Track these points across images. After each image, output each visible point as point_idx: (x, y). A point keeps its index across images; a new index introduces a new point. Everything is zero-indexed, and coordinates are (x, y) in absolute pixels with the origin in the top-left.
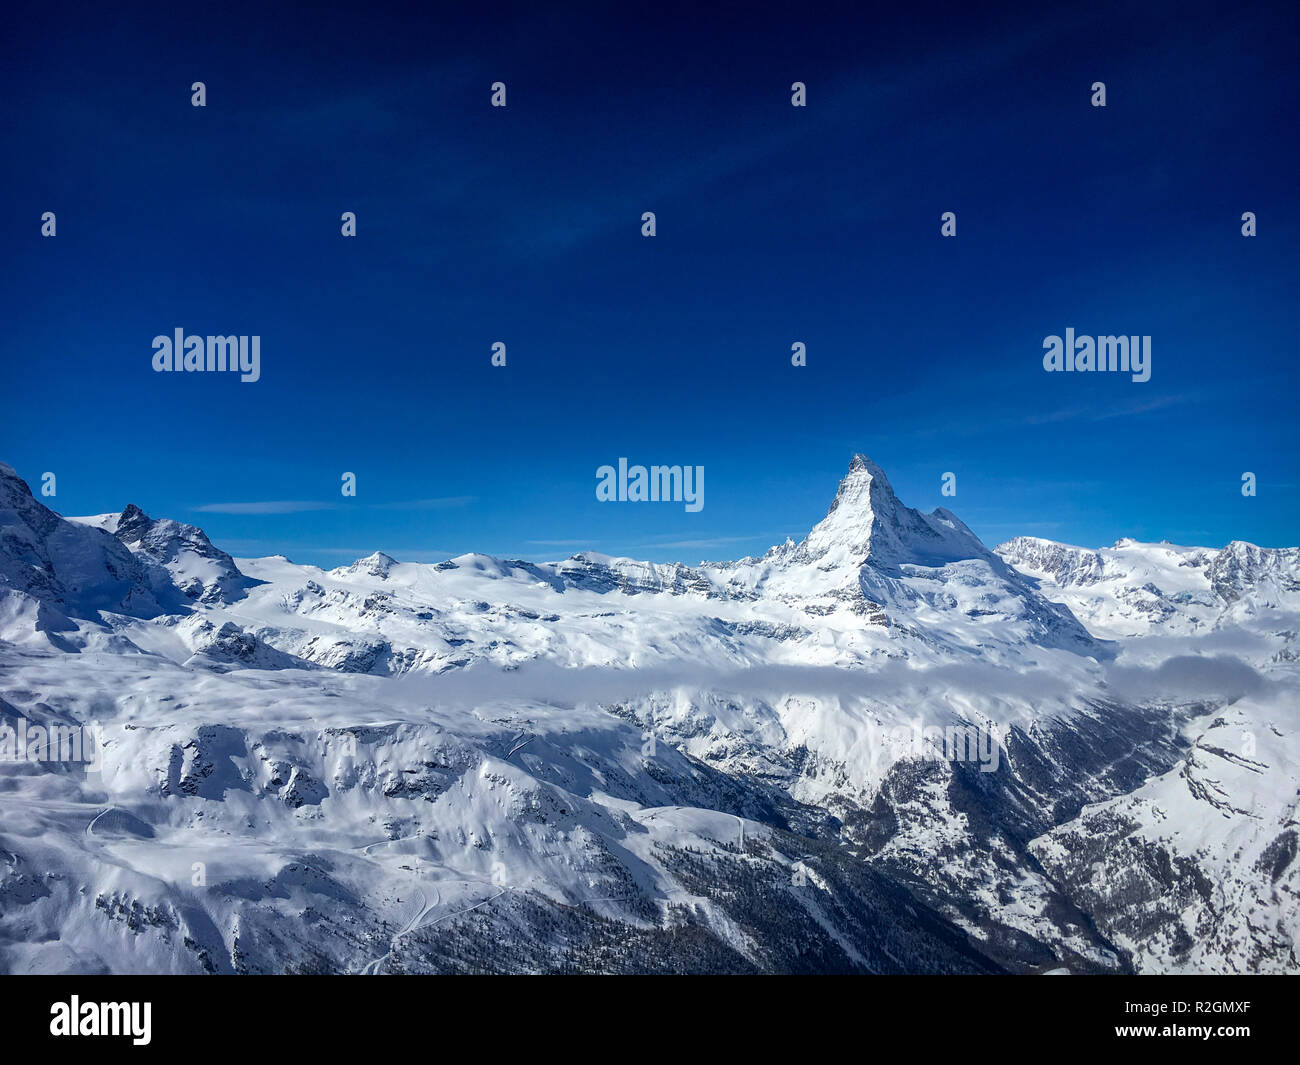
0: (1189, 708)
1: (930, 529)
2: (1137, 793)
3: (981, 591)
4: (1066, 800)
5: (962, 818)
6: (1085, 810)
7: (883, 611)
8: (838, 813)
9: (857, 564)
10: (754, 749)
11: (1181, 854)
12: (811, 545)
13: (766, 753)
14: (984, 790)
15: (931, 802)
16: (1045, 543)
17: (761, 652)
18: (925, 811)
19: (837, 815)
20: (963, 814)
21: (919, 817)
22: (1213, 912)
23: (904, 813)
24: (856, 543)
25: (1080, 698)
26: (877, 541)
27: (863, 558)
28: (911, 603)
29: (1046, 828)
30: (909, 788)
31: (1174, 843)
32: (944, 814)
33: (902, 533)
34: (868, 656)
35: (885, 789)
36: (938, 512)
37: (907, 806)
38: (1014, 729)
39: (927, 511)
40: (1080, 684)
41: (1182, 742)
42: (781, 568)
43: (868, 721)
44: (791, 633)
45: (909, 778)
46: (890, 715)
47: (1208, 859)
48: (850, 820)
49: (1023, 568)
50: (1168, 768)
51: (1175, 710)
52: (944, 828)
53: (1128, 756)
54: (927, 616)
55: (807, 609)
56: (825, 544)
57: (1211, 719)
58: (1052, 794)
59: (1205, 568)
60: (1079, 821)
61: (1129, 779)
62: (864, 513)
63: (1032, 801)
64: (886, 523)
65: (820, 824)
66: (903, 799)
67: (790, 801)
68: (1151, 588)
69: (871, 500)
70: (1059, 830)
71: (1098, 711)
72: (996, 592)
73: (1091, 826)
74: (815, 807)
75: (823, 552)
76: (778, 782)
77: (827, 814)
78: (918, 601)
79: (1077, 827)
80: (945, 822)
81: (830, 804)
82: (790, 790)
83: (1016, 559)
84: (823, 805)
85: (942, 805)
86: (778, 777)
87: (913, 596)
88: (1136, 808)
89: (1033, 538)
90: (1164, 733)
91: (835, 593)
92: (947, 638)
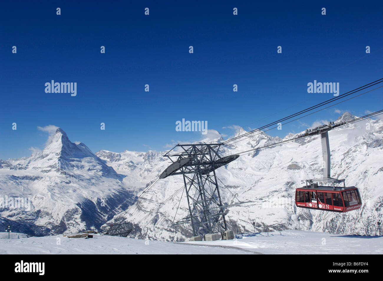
0: (139, 189)
1: (78, 148)
2: (127, 211)
3: (91, 164)
4: (110, 215)
5: (84, 223)
6: (115, 216)
7: (64, 171)
8: (50, 227)
9: (57, 158)
10: (24, 212)
11: (135, 223)
12: (44, 153)
13: (28, 213)
14: (90, 215)
15: (76, 220)
16: (108, 151)
17: (28, 184)
18: (74, 223)
19: (49, 227)
20: (84, 222)
21: (72, 225)
22: (142, 235)
23: (68, 224)
24: (57, 152)
25: (114, 189)
26: (63, 151)
27: (59, 156)
28: (72, 168)
29: (105, 222)
30: (70, 217)
31: (134, 221)
32: (79, 223)
33: (70, 150)
34: (59, 183)
35: (63, 218)
36: (81, 144)
37: (69, 222)
38: (98, 199)
39: (77, 143)
40: (115, 186)
41: (137, 197)
42: (34, 160)
43: (59, 201)
44: (37, 178)
45: (70, 215)
46: (65, 198)
47: (141, 223)
48: (53, 228)
49: (102, 158)
50: (133, 204)
51: (136, 190)
52: (79, 226)
53: (125, 202)
54: (76, 172)
55: (42, 171)
56: (48, 153)
57: (143, 191)
58: (107, 213)
59: (143, 157)
60: (113, 219)
61: (125, 207)
62: (60, 144)
63: (102, 216)
64: (66, 147)
65: (44, 231)
66: (68, 220)
67: (35, 226)
68: (131, 162)
69: (62, 141)
70: (108, 222)
71: (118, 192)
72: (95, 164)
73: (116, 220)
74: (43, 226)
75: (47, 155)
76: (31, 221)
77: (46, 228)
78: (74, 167)
79: (112, 221)
80: (79, 225)
81: (47, 225)
82: (35, 223)
83: (100, 156)
84: (45, 225)
85: (79, 220)
86: (31, 219)
87: (73, 166)
88: (126, 214)
89: (104, 150)
90: (133, 196)
91: (50, 166)
92: (82, 177)
